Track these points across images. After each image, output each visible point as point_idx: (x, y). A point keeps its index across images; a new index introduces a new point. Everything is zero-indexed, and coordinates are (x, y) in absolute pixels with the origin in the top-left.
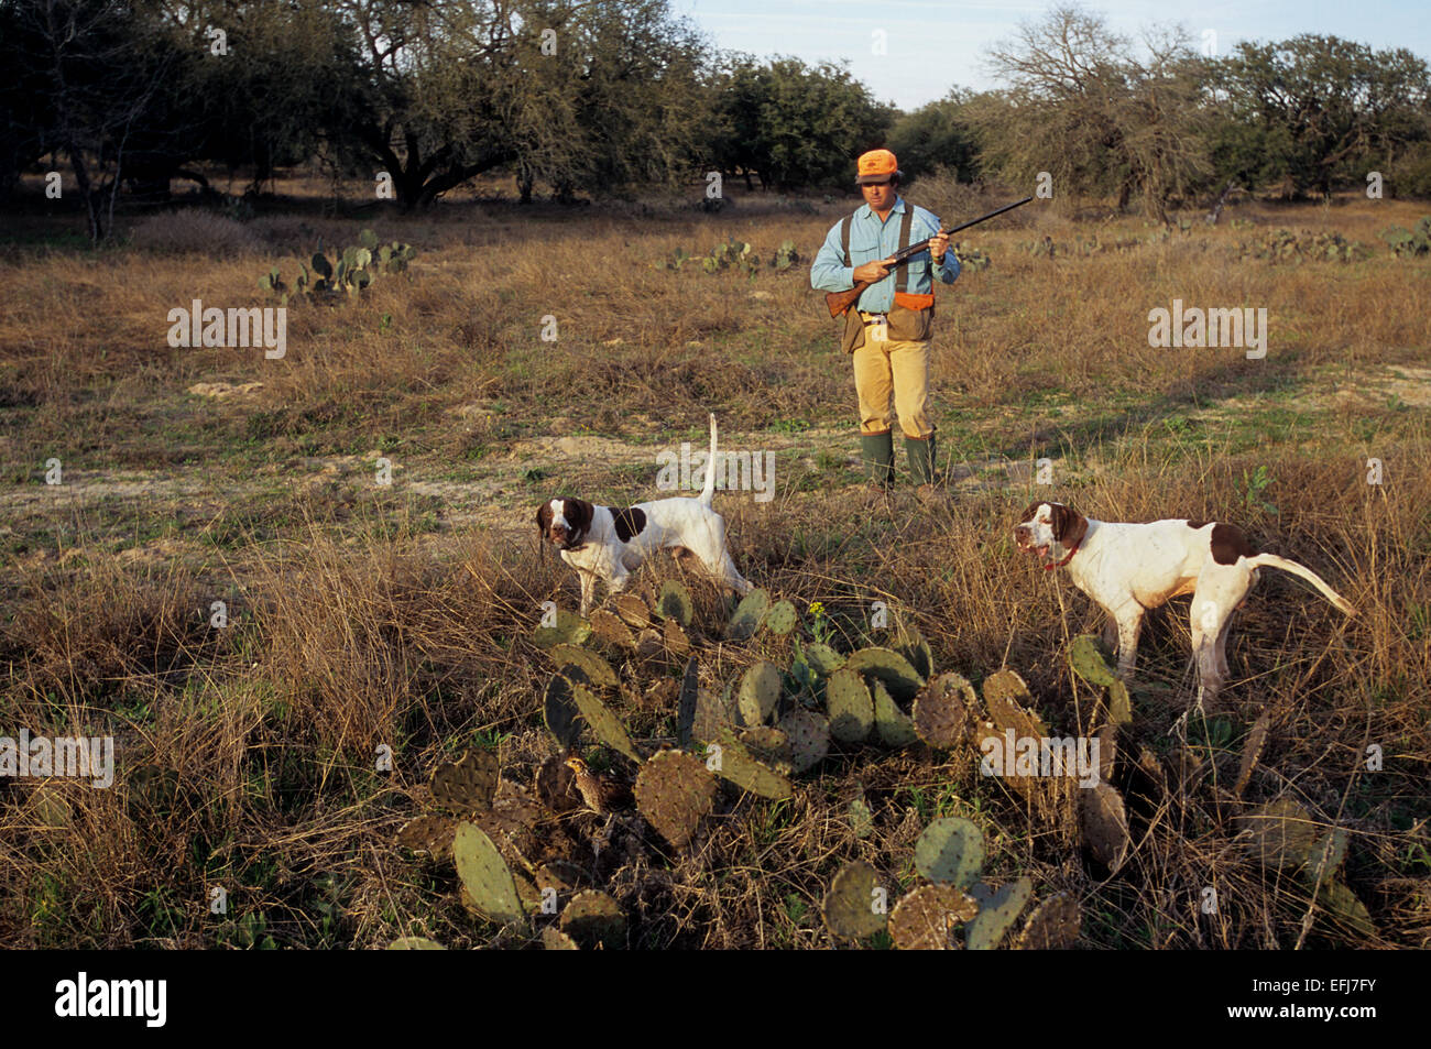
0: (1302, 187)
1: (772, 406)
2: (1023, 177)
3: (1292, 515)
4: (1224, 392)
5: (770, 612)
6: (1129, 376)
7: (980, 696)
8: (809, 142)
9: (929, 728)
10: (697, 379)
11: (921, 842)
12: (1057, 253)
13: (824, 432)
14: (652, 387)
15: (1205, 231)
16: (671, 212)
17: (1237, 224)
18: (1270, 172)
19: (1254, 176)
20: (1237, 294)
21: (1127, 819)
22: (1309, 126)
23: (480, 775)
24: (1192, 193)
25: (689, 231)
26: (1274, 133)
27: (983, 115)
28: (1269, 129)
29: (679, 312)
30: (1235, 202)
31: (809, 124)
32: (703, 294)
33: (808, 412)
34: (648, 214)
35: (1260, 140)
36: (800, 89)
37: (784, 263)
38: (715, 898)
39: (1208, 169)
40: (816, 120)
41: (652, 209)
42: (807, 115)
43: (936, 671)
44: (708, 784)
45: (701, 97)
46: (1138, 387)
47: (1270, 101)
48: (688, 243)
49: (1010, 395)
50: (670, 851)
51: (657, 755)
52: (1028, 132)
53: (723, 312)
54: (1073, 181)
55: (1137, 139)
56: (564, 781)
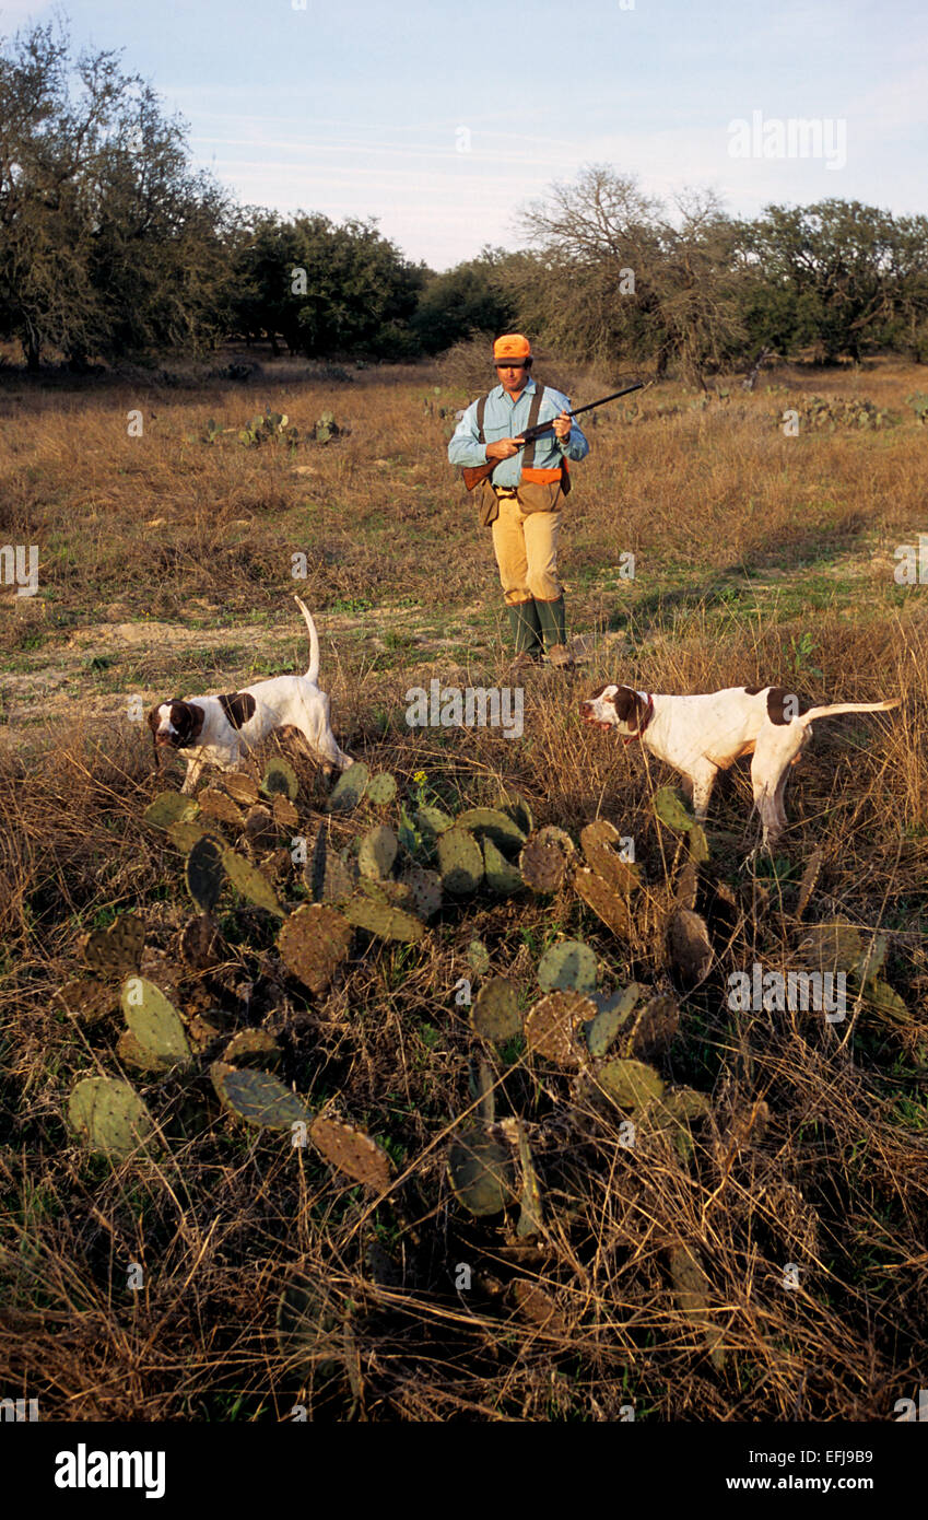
0: (833, 352)
1: (333, 587)
2: (561, 342)
3: (836, 678)
4: (769, 562)
5: (371, 784)
6: (679, 548)
7: (578, 845)
8: (339, 305)
9: (535, 876)
10: (254, 561)
11: (543, 964)
12: (600, 422)
13: (387, 612)
14: (209, 570)
15: (742, 397)
16: (195, 379)
17: (772, 390)
18: (802, 336)
19: (787, 341)
20: (776, 462)
21: (710, 939)
22: (837, 290)
23: (130, 939)
24: (728, 358)
25: (218, 401)
26: (804, 297)
27: (519, 278)
28: (799, 293)
29: (222, 491)
30: (769, 367)
31: (338, 286)
32: (247, 471)
33: (369, 592)
34: (171, 382)
35: (791, 304)
36: (327, 249)
37: (325, 435)
38: (359, 1032)
39: (740, 334)
40: (345, 281)
41: (174, 377)
42: (336, 275)
43: (535, 826)
44: (344, 933)
45: (224, 257)
46: (689, 558)
47: (799, 265)
48: (219, 414)
49: (566, 570)
50: (311, 996)
51: (299, 909)
52: (564, 296)
53: (268, 488)
54: (610, 345)
55: (673, 304)
56: (205, 942)
